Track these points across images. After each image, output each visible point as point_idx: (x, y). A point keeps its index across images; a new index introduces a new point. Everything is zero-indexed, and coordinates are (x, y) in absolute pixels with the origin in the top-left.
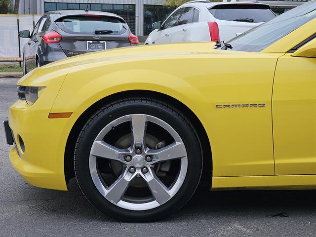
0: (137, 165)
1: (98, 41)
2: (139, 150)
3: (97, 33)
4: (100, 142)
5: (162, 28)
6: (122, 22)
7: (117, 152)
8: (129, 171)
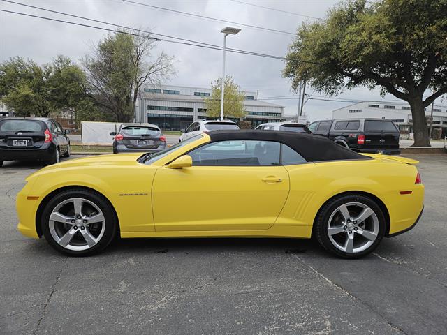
0: (78, 225)
1: (143, 140)
2: (79, 217)
3: (143, 135)
4: (56, 213)
5: (186, 132)
6: (158, 130)
7: (66, 218)
8: (74, 228)
